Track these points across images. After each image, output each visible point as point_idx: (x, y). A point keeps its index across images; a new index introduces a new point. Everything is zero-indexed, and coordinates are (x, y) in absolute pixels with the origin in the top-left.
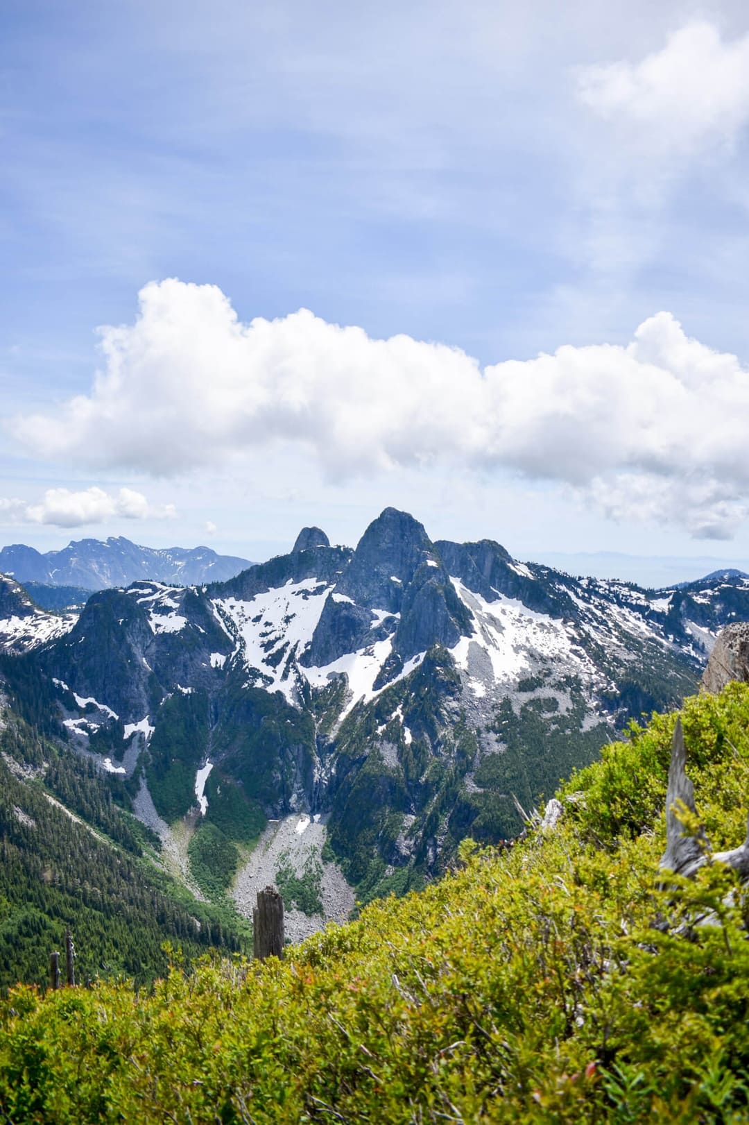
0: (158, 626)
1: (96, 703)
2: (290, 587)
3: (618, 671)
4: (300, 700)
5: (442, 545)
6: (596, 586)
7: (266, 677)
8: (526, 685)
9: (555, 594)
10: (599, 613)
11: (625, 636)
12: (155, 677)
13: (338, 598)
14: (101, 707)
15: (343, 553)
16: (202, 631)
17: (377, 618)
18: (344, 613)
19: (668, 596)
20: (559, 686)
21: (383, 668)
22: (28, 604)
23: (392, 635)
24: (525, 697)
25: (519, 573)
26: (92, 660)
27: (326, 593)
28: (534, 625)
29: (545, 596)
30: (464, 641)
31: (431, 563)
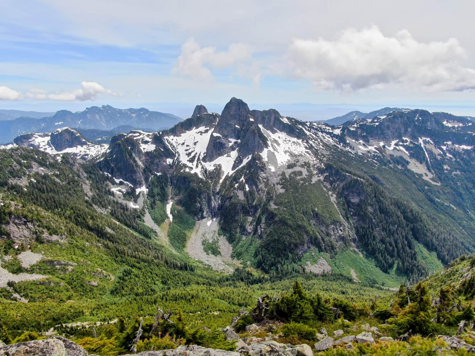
0: (144, 149)
1: (123, 181)
2: (194, 131)
3: (324, 159)
4: (204, 176)
5: (254, 111)
6: (313, 125)
7: (190, 167)
8: (290, 166)
9: (299, 129)
10: (314, 136)
11: (325, 145)
12: (146, 170)
13: (215, 135)
14: (125, 182)
15: (214, 116)
16: (162, 150)
17: (231, 142)
18: (218, 140)
19: (340, 128)
20: (302, 166)
21: (235, 162)
22: (84, 140)
23: (237, 149)
24: (290, 171)
25: (285, 122)
26: (120, 164)
27: (210, 133)
28: (291, 142)
29: (295, 131)
30: (266, 150)
31: (252, 120)
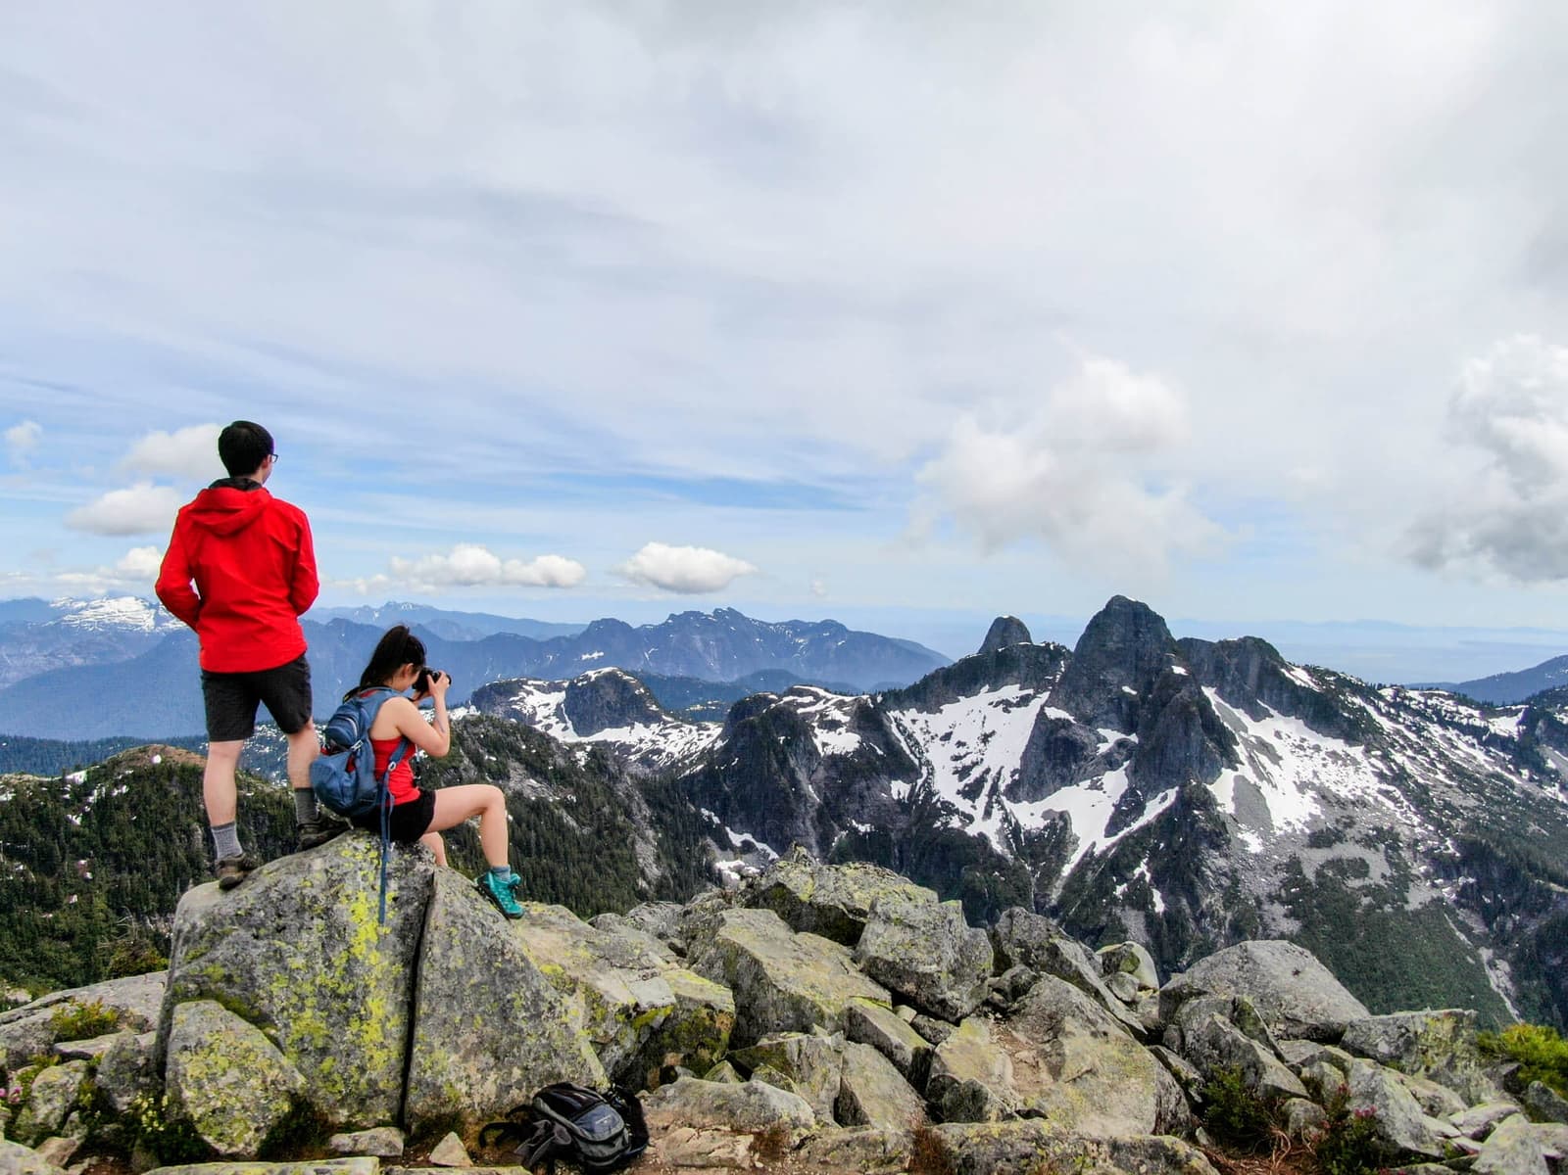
0: (825, 745)
1: (753, 840)
2: (985, 696)
3: (1454, 823)
4: (1009, 846)
5: (1188, 643)
6: (1405, 698)
7: (963, 814)
8: (1320, 839)
9: (1350, 711)
10: (1413, 737)
11: (1455, 771)
12: (826, 811)
13: (1053, 713)
14: (760, 846)
15: (1055, 653)
16: (880, 752)
17: (1105, 740)
18: (1063, 732)
19: (1516, 713)
20: (1368, 842)
21: (1117, 807)
22: (654, 708)
23: (1126, 764)
24: (1321, 855)
25: (1298, 683)
26: (749, 787)
27: (1035, 705)
28: (1322, 754)
29: (1337, 714)
30: (1228, 775)
31: (1179, 670)
